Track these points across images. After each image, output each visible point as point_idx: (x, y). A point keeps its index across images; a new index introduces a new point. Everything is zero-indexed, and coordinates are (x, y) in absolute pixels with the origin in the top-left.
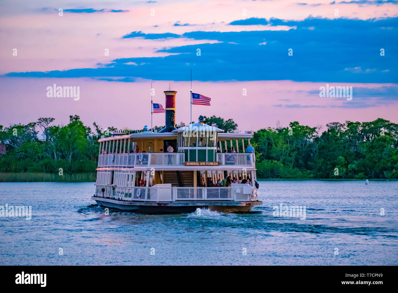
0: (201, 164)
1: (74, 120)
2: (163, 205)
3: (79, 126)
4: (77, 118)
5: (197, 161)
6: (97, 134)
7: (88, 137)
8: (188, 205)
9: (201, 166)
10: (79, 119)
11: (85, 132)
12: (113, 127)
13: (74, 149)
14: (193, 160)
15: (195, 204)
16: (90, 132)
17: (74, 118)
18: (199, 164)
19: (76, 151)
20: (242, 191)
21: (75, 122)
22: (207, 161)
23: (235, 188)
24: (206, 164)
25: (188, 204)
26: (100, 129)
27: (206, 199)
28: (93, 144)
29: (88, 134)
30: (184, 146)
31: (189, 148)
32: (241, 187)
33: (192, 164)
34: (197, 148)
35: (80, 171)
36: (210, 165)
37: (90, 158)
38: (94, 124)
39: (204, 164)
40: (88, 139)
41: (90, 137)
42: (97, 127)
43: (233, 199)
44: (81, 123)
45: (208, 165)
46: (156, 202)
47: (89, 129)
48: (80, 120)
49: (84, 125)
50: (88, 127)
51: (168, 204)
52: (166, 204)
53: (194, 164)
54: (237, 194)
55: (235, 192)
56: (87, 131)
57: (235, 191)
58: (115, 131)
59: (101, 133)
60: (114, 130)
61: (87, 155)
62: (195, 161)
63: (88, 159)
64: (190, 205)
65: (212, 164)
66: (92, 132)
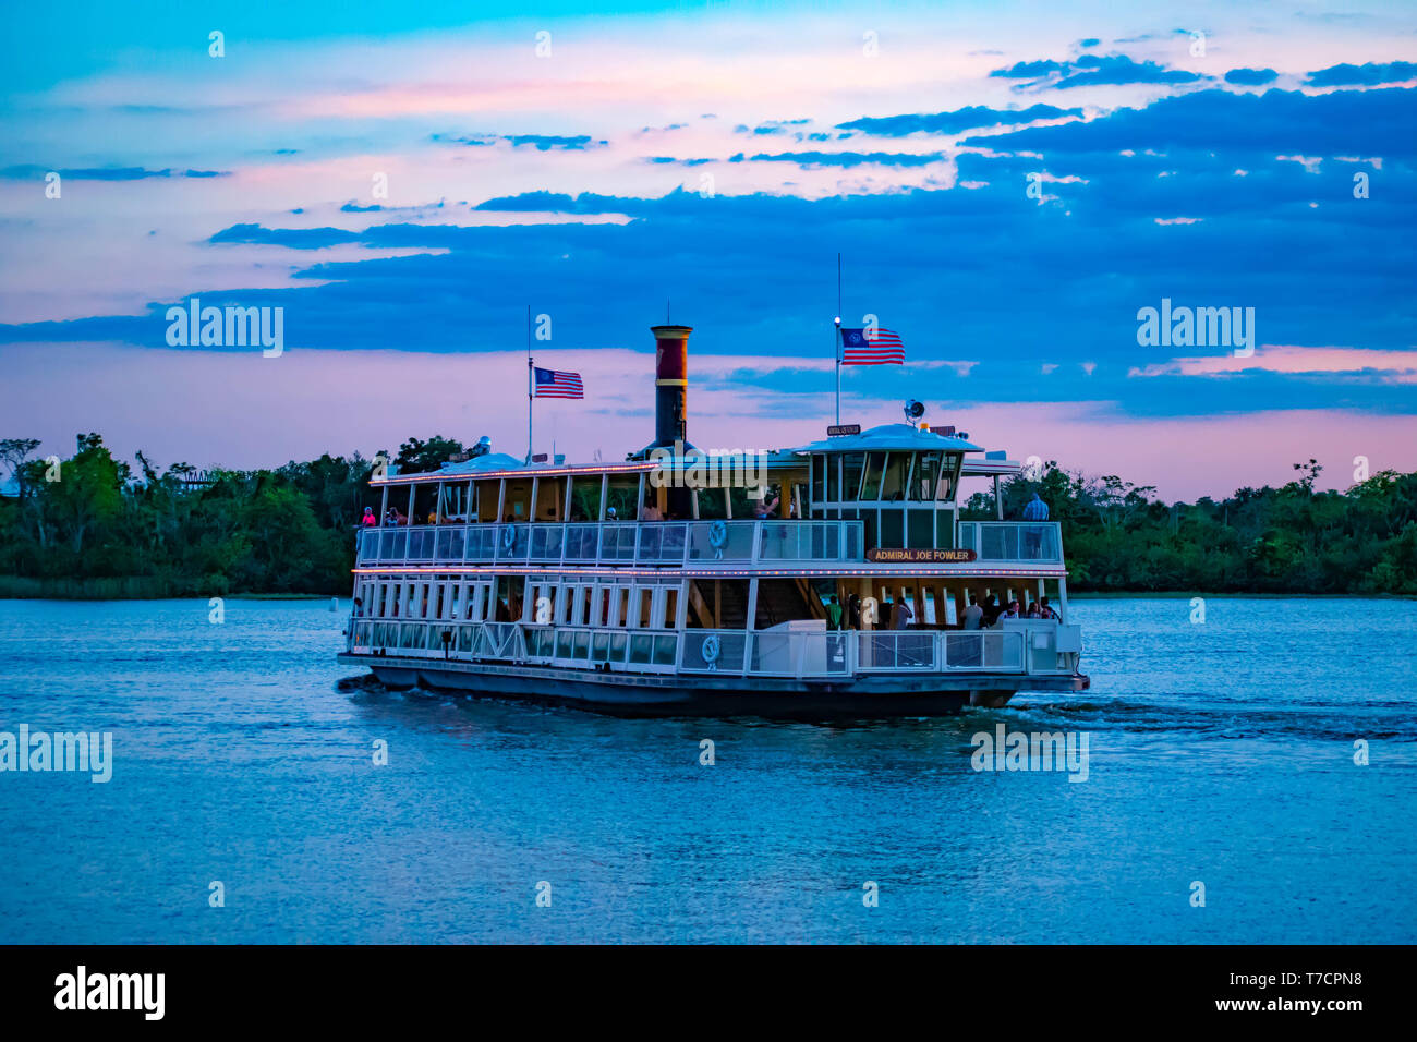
0: (919, 556)
1: (88, 445)
2: (829, 689)
3: (100, 461)
4: (95, 440)
5: (906, 546)
6: (144, 480)
7: (122, 488)
8: (917, 690)
9: (920, 561)
10: (101, 441)
11: (116, 475)
12: (184, 464)
13: (88, 518)
14: (893, 542)
15: (938, 686)
16: (127, 475)
17: (89, 441)
18: (914, 555)
19: (93, 523)
20: (1052, 643)
21: (92, 450)
22: (935, 547)
23: (1029, 635)
24: (933, 554)
25: (919, 685)
26: (152, 468)
27: (946, 668)
28: (136, 506)
29: (124, 482)
30: (860, 500)
31: (879, 505)
32: (1050, 629)
33: (891, 555)
34: (907, 505)
35: (104, 571)
36: (946, 561)
37: (128, 542)
38: (139, 455)
39: (927, 555)
40: (123, 493)
41: (128, 489)
42: (145, 463)
43: (1024, 669)
44: (106, 454)
45: (938, 561)
46: (794, 678)
47: (126, 467)
48: (102, 445)
49: (113, 458)
50: (122, 463)
51: (850, 685)
52: (842, 685)
53: (900, 555)
54: (1038, 652)
55: (1030, 646)
56: (121, 473)
57: (1032, 642)
58: (191, 474)
59: (154, 478)
60: (187, 469)
61: (121, 534)
62: (900, 546)
63: (122, 543)
64: (925, 688)
65: (950, 555)
66: (133, 475)
